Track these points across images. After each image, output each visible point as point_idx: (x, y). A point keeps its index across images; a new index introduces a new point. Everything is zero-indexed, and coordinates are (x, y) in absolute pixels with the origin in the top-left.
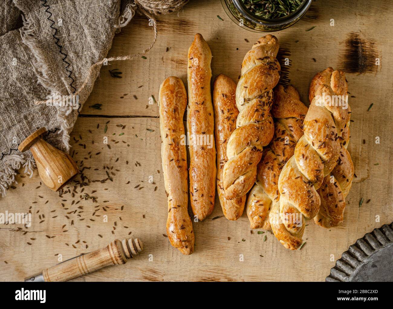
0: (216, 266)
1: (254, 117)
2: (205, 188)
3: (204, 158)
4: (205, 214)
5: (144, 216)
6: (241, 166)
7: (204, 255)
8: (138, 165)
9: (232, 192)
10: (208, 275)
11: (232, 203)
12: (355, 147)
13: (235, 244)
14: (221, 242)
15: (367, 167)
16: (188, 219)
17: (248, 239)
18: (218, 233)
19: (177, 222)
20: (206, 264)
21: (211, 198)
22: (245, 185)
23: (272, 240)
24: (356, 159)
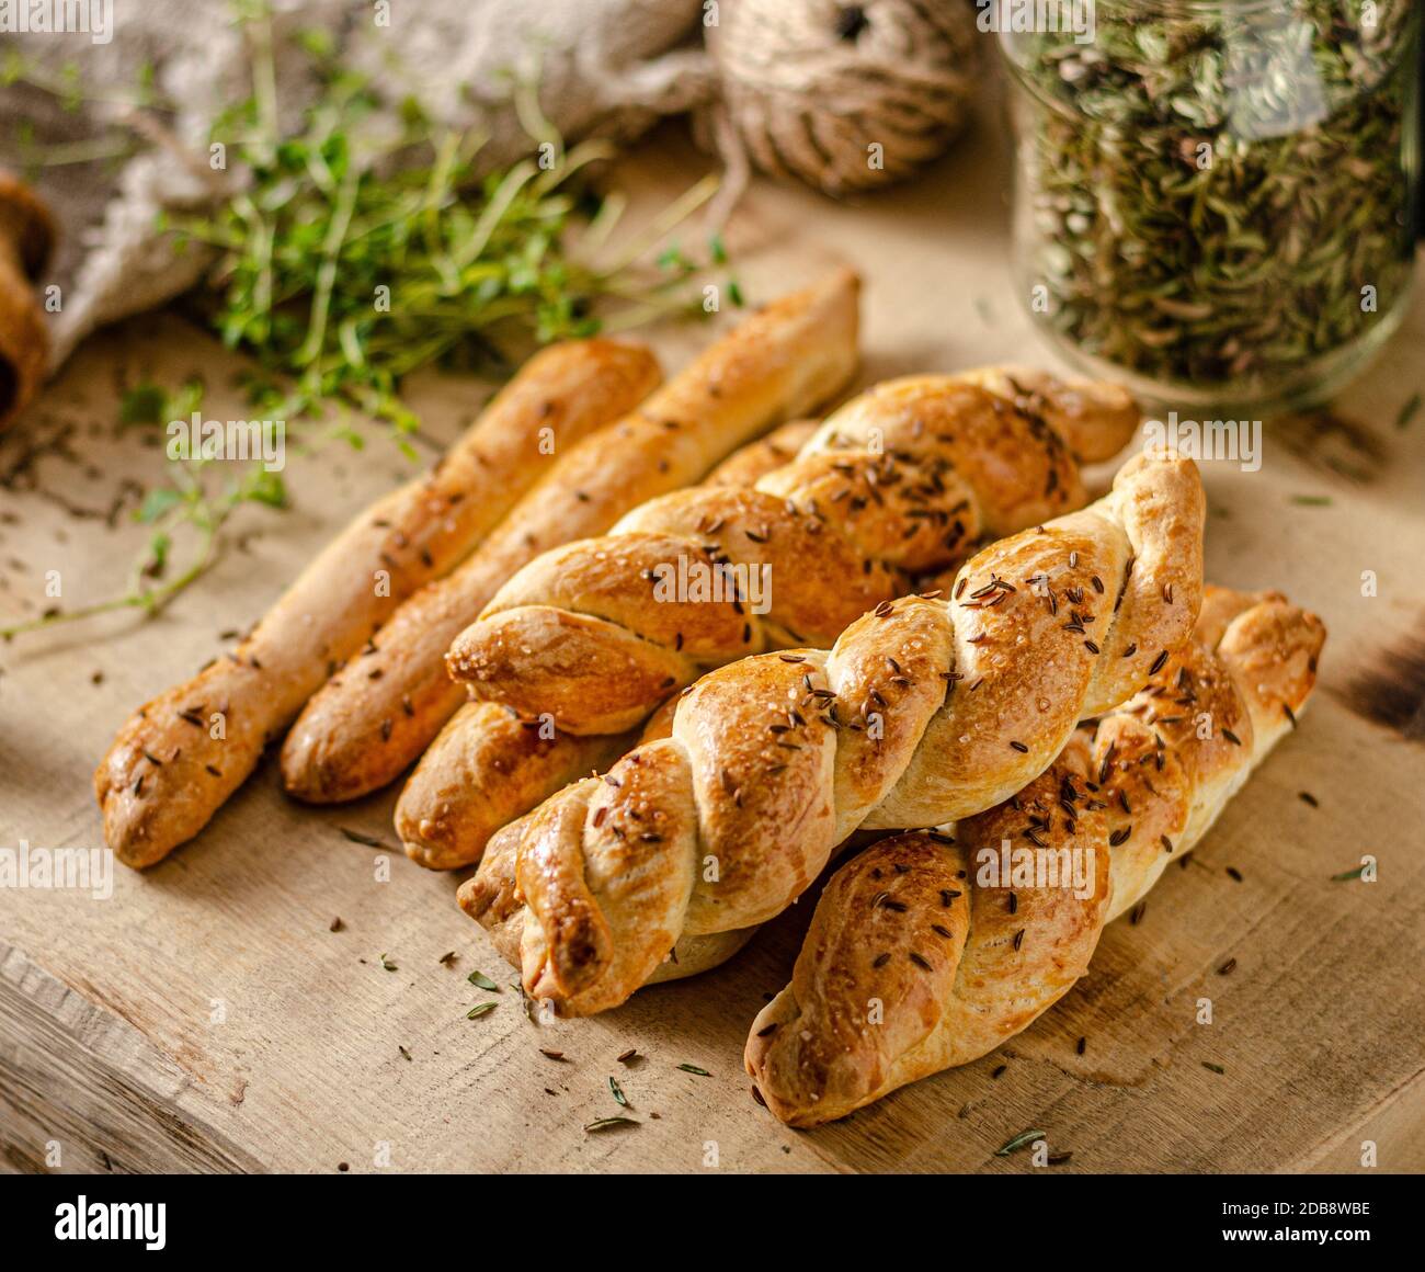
0: (187, 974)
1: (817, 485)
2: (411, 656)
4: (327, 750)
5: (98, 679)
6: (609, 557)
7: (183, 913)
10: (125, 983)
11: (465, 751)
12: (1172, 962)
13: (342, 955)
14: (293, 917)
15: (1160, 1052)
16: (247, 726)
17: (412, 973)
18: (314, 887)
19: (194, 695)
20: (160, 944)
21: (400, 714)
22: (567, 637)
23: (505, 1032)
24: (1136, 1000)
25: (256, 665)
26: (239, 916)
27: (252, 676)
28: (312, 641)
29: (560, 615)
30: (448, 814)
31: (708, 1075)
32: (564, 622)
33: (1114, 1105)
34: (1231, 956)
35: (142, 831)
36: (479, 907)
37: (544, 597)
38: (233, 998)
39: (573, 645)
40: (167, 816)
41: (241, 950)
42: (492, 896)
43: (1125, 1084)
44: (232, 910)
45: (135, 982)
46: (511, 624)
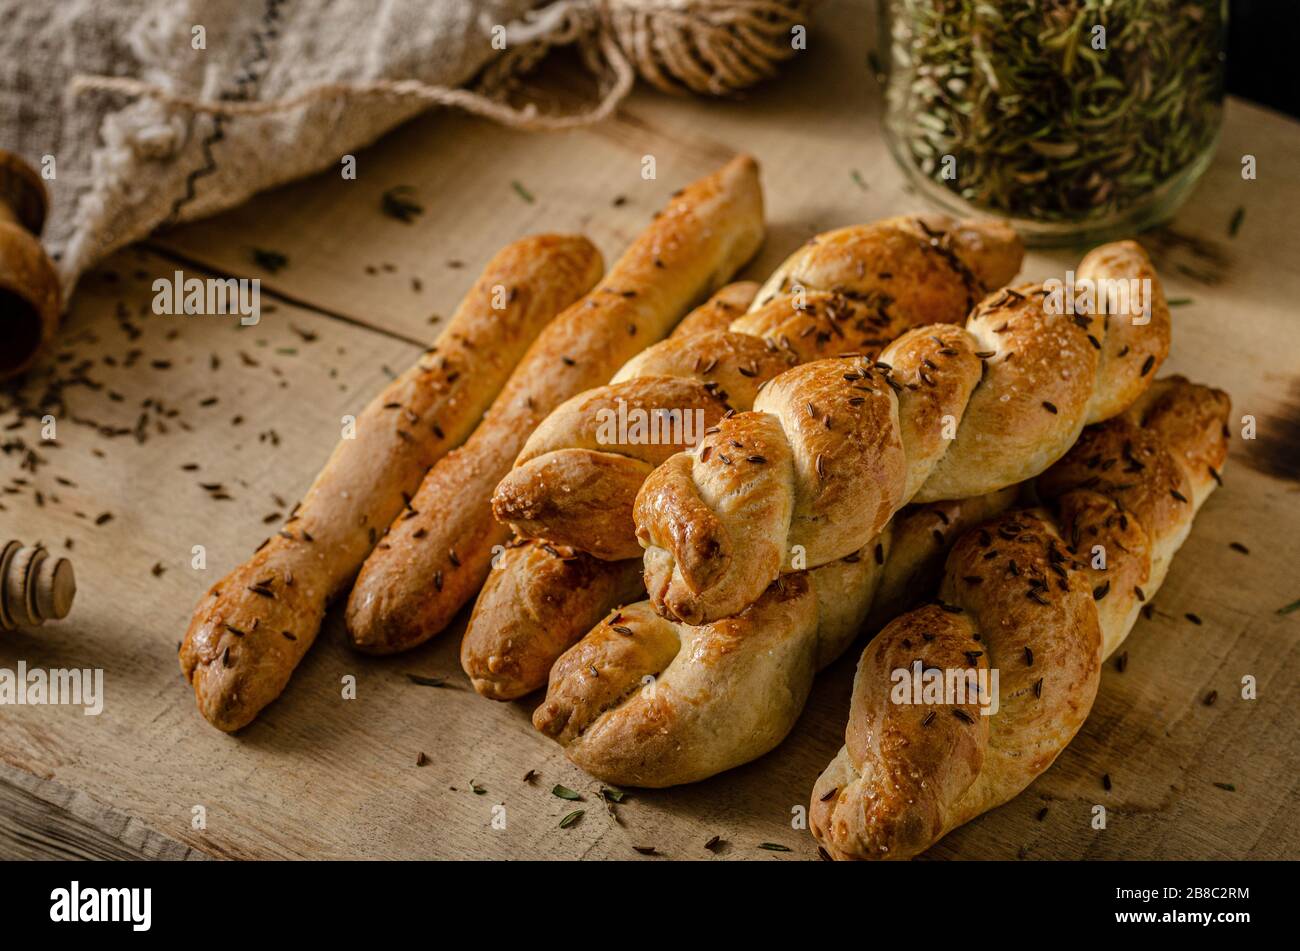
0: (296, 820)
2: (448, 513)
3: (516, 431)
4: (389, 604)
5: (158, 571)
7: (280, 766)
8: (269, 440)
9: (532, 471)
12: (1163, 701)
13: (433, 786)
14: (381, 758)
15: (1175, 778)
16: (310, 593)
17: (501, 794)
18: (393, 728)
19: (259, 570)
20: (265, 796)
21: (448, 566)
22: (600, 474)
23: (597, 835)
24: (1141, 736)
25: (308, 538)
26: (332, 763)
27: (306, 549)
28: (351, 513)
29: (591, 455)
30: (512, 648)
31: (788, 850)
32: (596, 461)
33: (1149, 830)
34: (1211, 688)
35: (235, 697)
36: (556, 726)
37: (572, 440)
38: (343, 836)
39: (607, 481)
40: (256, 680)
41: (341, 792)
42: (567, 715)
43: (1154, 810)
44: (324, 758)
45: (249, 833)
46: (549, 467)
